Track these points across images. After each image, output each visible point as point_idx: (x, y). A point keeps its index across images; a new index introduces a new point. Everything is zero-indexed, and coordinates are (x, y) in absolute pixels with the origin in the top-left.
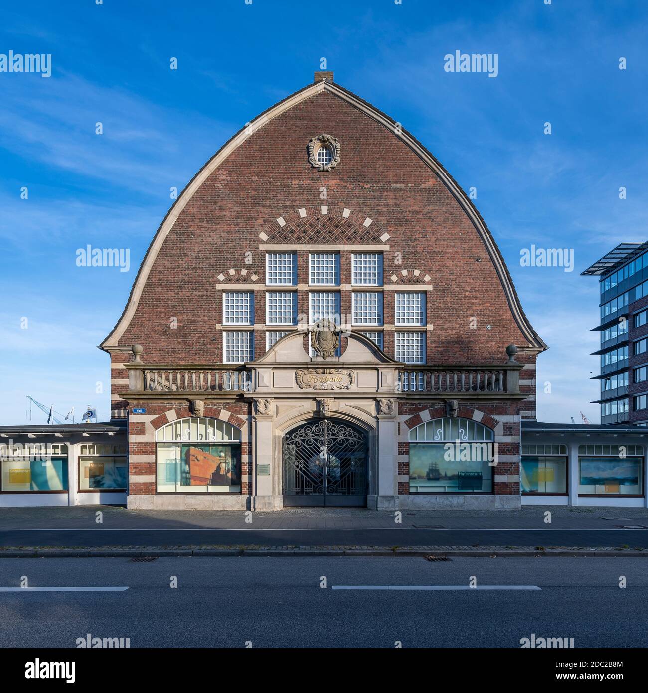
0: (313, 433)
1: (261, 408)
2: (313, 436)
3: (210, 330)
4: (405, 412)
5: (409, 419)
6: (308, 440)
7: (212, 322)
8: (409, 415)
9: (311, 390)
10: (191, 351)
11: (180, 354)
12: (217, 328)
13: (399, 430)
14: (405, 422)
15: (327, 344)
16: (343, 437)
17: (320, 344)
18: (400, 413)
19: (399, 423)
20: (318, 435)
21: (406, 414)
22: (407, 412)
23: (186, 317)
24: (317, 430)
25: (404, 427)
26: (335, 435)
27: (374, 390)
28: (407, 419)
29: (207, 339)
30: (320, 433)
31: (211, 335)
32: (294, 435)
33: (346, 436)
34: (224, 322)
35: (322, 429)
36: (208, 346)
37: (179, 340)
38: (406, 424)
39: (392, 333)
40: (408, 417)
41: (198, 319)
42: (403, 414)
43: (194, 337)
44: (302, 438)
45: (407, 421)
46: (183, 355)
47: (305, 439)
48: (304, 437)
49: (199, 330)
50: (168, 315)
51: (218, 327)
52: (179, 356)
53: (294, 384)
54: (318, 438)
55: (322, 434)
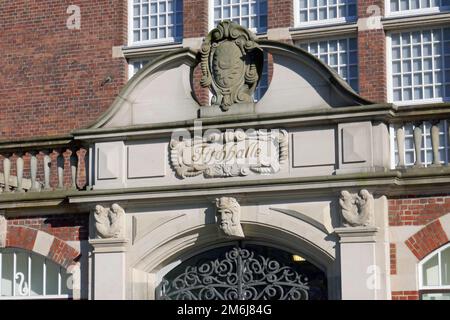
0: (214, 275)
1: (102, 224)
2: (215, 282)
3: (102, 60)
4: (406, 218)
5: (415, 236)
6: (206, 290)
7: (105, 45)
8: (415, 224)
9: (199, 180)
10: (67, 107)
11: (47, 116)
12: (115, 55)
13: (393, 262)
14: (406, 243)
15: (231, 76)
16: (276, 282)
17: (218, 78)
18: (395, 222)
19: (392, 246)
20: (223, 279)
21: (410, 224)
22: (411, 218)
23: (59, 40)
24: (223, 268)
25: (405, 254)
26: (260, 277)
27: (328, 172)
28: (412, 234)
29: (98, 80)
30: (229, 274)
31: (103, 72)
32: (177, 279)
33: (284, 280)
34: (131, 42)
35: (234, 263)
36: (98, 94)
37: (47, 87)
38: (411, 247)
39: (377, 36)
40: (413, 230)
41: (81, 41)
42: (400, 224)
43: (72, 79)
44: (193, 287)
45: (411, 239)
46: (53, 117)
47: (199, 290)
48: (198, 284)
49: (82, 62)
50: (29, 39)
51: (118, 52)
52: (45, 120)
53: (167, 170)
54: (224, 285)
55: (233, 276)
